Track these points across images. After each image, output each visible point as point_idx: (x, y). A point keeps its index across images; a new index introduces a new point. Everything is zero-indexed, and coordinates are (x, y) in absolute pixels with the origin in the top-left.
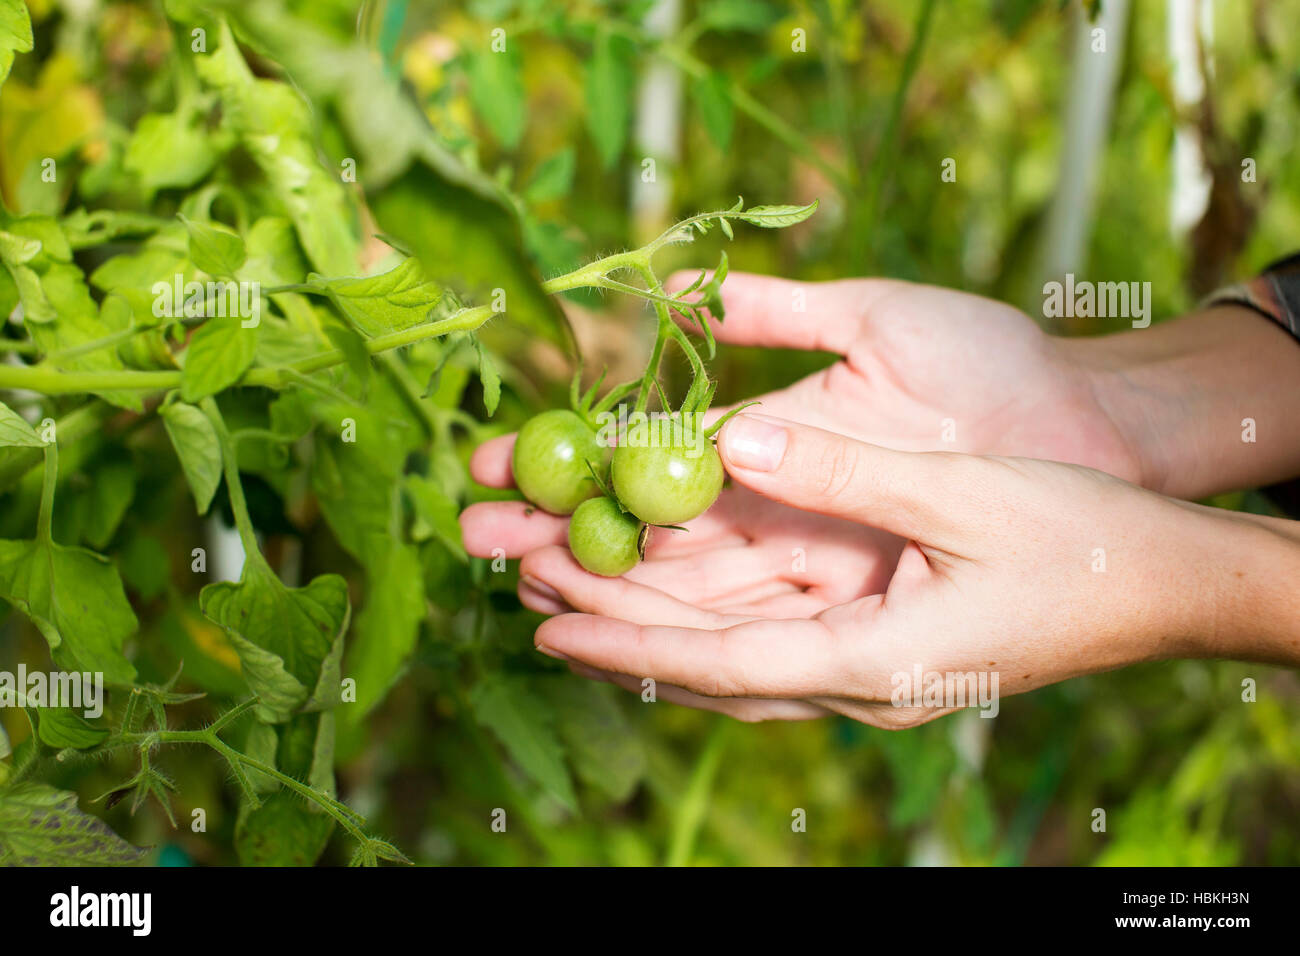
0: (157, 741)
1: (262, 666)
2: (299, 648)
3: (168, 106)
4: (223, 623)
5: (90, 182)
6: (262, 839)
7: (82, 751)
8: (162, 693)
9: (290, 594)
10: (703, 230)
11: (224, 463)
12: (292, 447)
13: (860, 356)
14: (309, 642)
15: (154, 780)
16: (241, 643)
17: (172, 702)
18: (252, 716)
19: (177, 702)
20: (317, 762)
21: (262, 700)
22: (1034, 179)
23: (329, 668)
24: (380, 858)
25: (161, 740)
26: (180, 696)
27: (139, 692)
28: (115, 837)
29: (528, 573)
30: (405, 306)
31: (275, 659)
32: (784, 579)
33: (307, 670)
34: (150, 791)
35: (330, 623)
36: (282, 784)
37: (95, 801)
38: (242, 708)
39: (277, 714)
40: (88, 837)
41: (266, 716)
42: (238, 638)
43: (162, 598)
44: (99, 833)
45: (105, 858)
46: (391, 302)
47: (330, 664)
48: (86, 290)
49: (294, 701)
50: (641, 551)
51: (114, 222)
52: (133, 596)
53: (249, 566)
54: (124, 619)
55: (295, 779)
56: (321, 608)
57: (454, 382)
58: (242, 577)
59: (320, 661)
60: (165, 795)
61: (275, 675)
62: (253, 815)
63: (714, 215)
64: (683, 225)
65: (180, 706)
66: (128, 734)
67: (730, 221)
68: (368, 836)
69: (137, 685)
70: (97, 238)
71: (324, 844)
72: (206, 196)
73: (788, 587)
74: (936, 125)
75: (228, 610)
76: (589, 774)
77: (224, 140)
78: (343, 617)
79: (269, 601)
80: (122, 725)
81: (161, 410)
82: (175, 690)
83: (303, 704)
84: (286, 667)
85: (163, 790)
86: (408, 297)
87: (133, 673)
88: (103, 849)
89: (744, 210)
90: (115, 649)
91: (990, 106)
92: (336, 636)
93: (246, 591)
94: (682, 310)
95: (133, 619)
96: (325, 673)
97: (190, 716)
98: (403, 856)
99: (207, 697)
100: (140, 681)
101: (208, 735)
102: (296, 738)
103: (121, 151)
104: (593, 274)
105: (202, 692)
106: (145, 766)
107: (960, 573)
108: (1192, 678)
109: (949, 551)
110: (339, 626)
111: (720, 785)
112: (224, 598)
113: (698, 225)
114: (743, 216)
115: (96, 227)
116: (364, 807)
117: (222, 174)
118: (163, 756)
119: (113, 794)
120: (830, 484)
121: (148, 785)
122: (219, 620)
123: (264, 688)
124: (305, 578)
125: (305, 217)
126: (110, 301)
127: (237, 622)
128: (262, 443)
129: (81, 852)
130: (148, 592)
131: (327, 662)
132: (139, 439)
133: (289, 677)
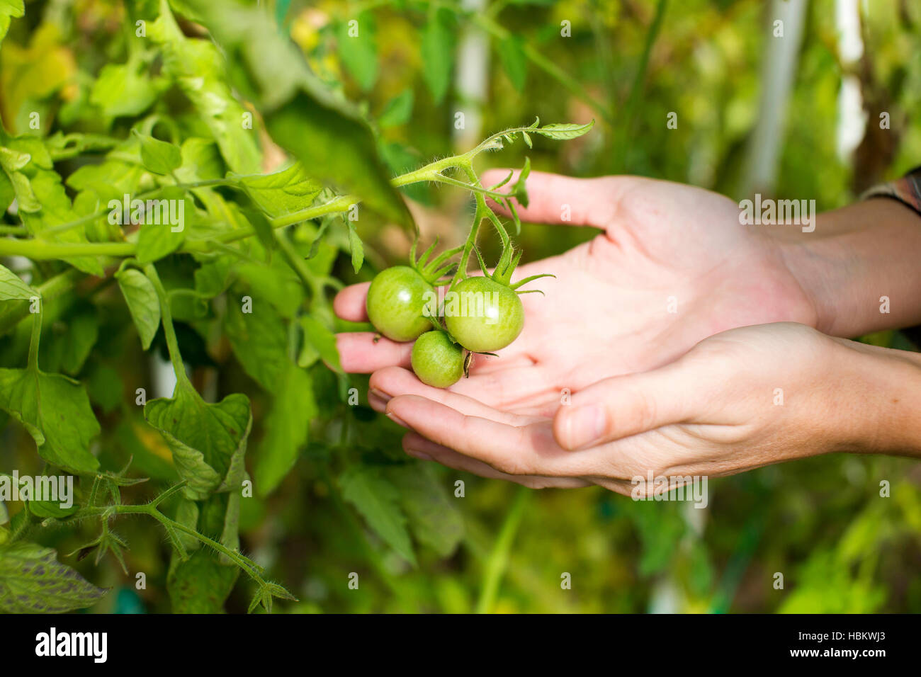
0: (113, 512)
1: (188, 459)
2: (215, 447)
3: (123, 59)
4: (161, 427)
5: (66, 114)
6: (187, 584)
7: (60, 519)
8: (117, 478)
9: (208, 407)
10: (510, 140)
11: (161, 312)
12: (211, 302)
13: (616, 230)
14: (221, 442)
15: (112, 541)
16: (173, 442)
17: (125, 485)
18: (181, 495)
19: (129, 485)
20: (227, 528)
21: (189, 484)
22: (740, 116)
23: (237, 460)
24: (275, 597)
25: (116, 512)
26: (131, 480)
27: (101, 477)
28: (84, 581)
29: (375, 387)
30: (296, 195)
31: (198, 453)
33: (219, 462)
34: (109, 548)
35: (238, 429)
36: (203, 544)
37: (69, 555)
38: (175, 489)
39: (199, 493)
40: (65, 581)
41: (191, 495)
42: (172, 439)
43: (118, 411)
44: (72, 578)
45: (77, 596)
46: (287, 192)
47: (237, 459)
48: (63, 190)
49: (211, 484)
50: (467, 371)
51: (83, 141)
52: (97, 410)
53: (179, 387)
54: (90, 425)
55: (213, 539)
56: (231, 417)
57: (326, 256)
58: (174, 394)
59: (229, 457)
60: (119, 551)
61: (198, 466)
62: (181, 566)
63: (519, 130)
64: (497, 136)
65: (130, 487)
66: (92, 508)
67: (530, 134)
68: (266, 581)
69: (99, 473)
70: (71, 152)
71: (231, 588)
72: (150, 122)
74: (669, 77)
75: (164, 418)
76: (424, 537)
77: (163, 84)
78: (247, 425)
79: (194, 412)
80: (89, 501)
81: (116, 275)
82: (128, 476)
83: (217, 487)
84: (205, 460)
85: (118, 548)
86: (298, 189)
87: (97, 464)
88: (75, 589)
89: (540, 127)
90: (83, 446)
91: (709, 63)
92: (241, 438)
93: (178, 405)
94: (496, 199)
95: (97, 425)
96: (233, 464)
97: (137, 494)
98: (291, 595)
99: (149, 481)
100: (101, 470)
101: (150, 508)
102: (212, 511)
103: (88, 91)
104: (430, 172)
105: (146, 477)
106: (106, 531)
108: (853, 470)
110: (244, 431)
111: (517, 546)
112: (161, 410)
113: (507, 137)
114: (540, 131)
115: (70, 145)
116: (263, 560)
117: (161, 107)
118: (117, 524)
119: (82, 550)
121: (107, 543)
122: (158, 426)
123: (190, 475)
124: (220, 397)
125: (224, 135)
126: (80, 197)
127: (170, 428)
128: (189, 299)
129: (60, 592)
130: (108, 407)
131: (234, 457)
132: (101, 298)
133: (208, 467)
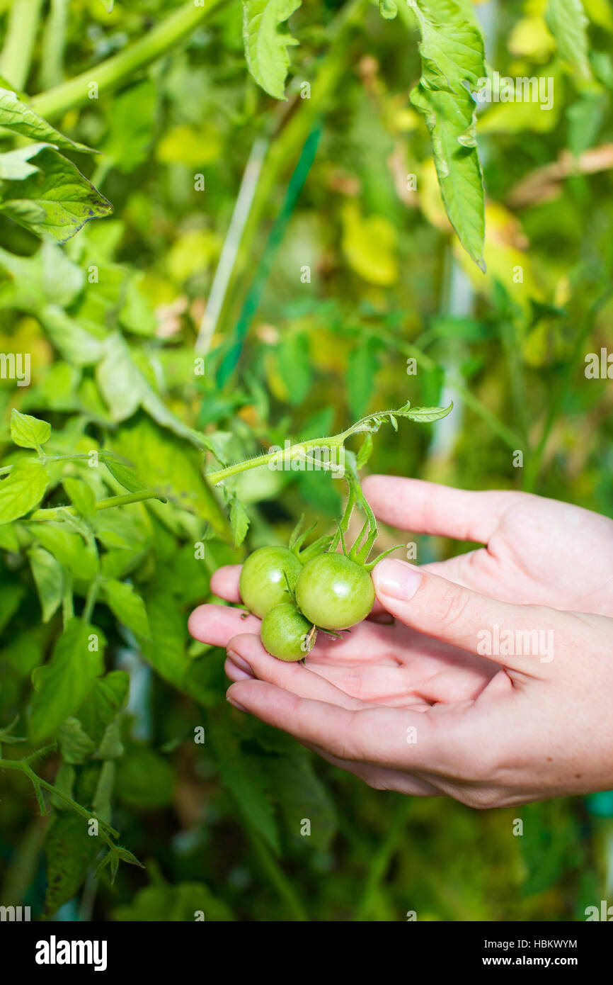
2: (97, 718)
10: (379, 423)
13: (496, 546)
14: (103, 714)
20: (99, 793)
21: (66, 748)
23: (111, 731)
26: (13, 738)
29: (231, 649)
31: (76, 722)
32: (418, 695)
33: (95, 731)
35: (117, 703)
38: (46, 750)
39: (76, 758)
41: (69, 759)
47: (113, 728)
49: (86, 751)
56: (112, 692)
59: (105, 727)
61: (76, 732)
63: (386, 413)
64: (365, 420)
67: (398, 418)
68: (116, 845)
73: (420, 701)
78: (124, 699)
83: (91, 754)
84: (82, 728)
89: (408, 410)
92: (119, 711)
96: (108, 734)
98: (138, 861)
101: (23, 764)
102: (89, 776)
105: (26, 737)
107: (532, 689)
109: (526, 672)
113: (376, 420)
114: (407, 415)
120: (447, 615)
123: (68, 740)
131: (109, 728)
133: (84, 734)
